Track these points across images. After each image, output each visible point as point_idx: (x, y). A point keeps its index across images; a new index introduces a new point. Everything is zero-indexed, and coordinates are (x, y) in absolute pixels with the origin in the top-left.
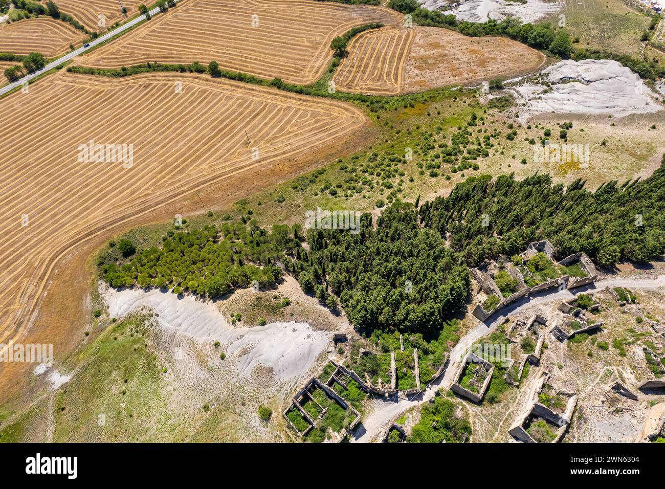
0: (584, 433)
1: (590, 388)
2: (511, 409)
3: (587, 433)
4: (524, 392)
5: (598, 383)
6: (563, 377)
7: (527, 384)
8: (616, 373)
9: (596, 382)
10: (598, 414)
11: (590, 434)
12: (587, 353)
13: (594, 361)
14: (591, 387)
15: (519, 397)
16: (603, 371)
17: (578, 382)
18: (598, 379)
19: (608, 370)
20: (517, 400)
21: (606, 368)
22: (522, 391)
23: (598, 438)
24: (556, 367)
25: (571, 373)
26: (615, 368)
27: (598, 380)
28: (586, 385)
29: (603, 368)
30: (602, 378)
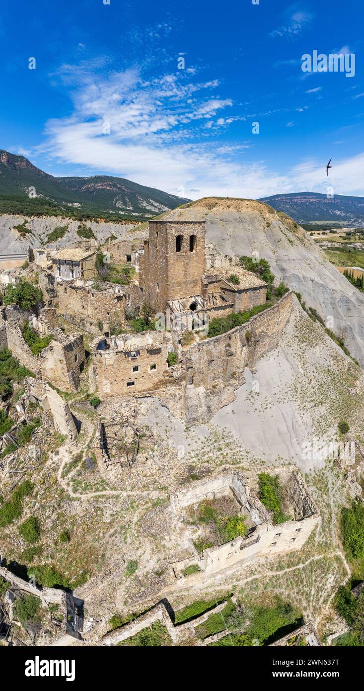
0: (208, 461)
1: (134, 493)
2: (270, 574)
3: (205, 458)
4: (226, 581)
5: (114, 489)
6: (148, 546)
7: (210, 590)
8: (70, 476)
9: (115, 493)
10: (167, 459)
11: (204, 454)
12: (67, 545)
13: (73, 524)
14: (130, 493)
15: (245, 581)
16: (83, 497)
17: (135, 519)
18: (104, 493)
19: (75, 491)
20: (249, 579)
21: (72, 495)
22: (230, 587)
23: (199, 442)
24: (139, 573)
25: (129, 540)
26: (63, 483)
27: (108, 492)
28: (132, 504)
29: (79, 499)
30: (97, 490)
